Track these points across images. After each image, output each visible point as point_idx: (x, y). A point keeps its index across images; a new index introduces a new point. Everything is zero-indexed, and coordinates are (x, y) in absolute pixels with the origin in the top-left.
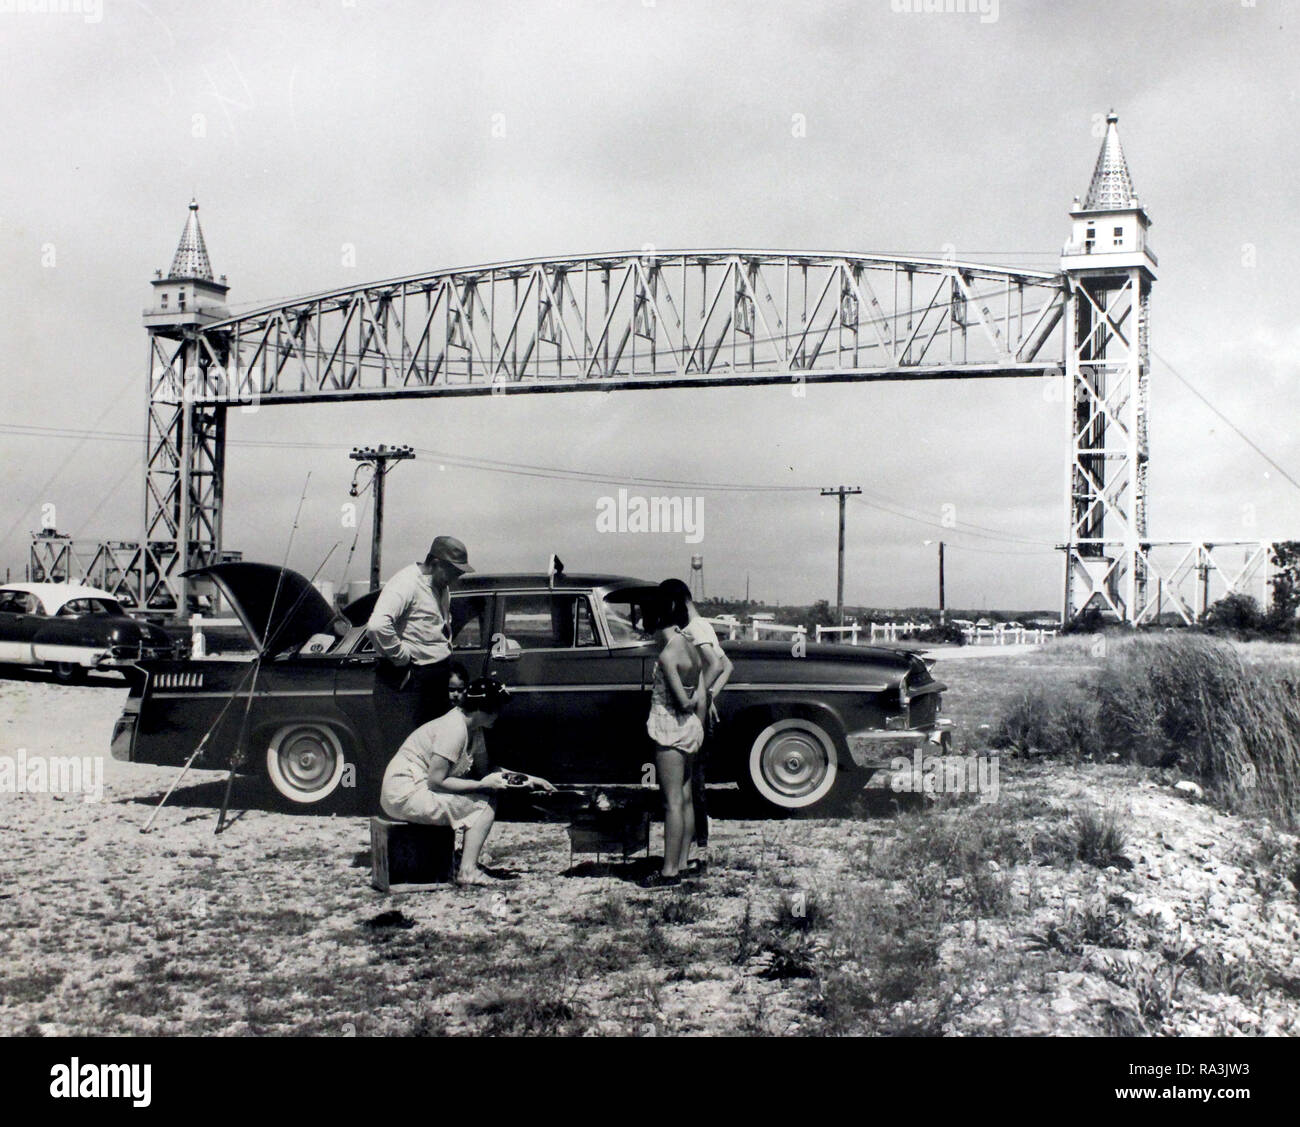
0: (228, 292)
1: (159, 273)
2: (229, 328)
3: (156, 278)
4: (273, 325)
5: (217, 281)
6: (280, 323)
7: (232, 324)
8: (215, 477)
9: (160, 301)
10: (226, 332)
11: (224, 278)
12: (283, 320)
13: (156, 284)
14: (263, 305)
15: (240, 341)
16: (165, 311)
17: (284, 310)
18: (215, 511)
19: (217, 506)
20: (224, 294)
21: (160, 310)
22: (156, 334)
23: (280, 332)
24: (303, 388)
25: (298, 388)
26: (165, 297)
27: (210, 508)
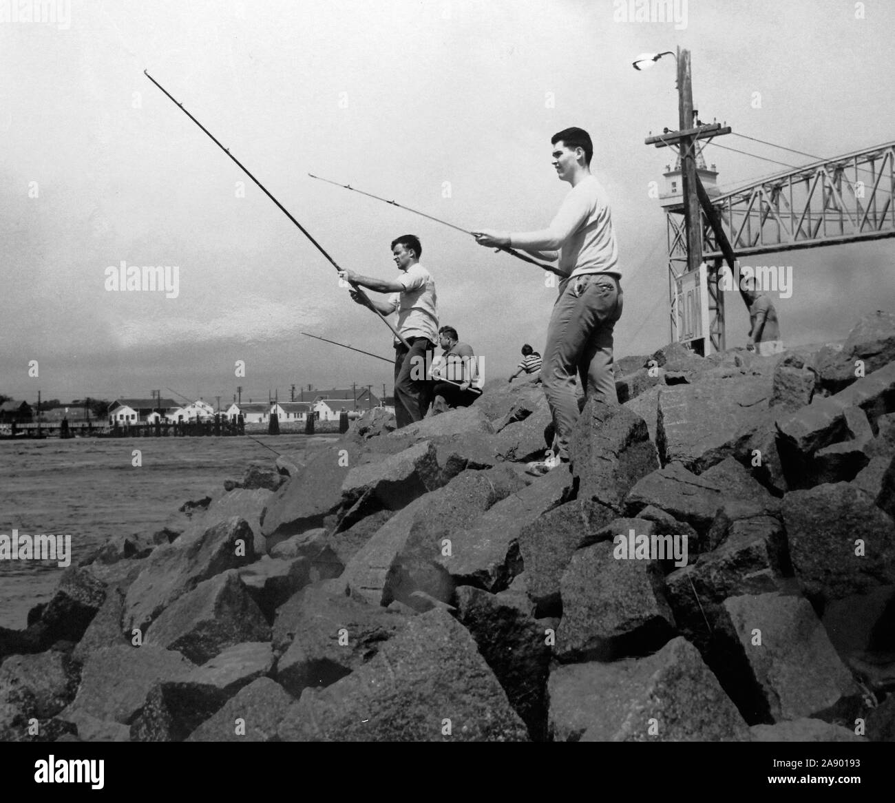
0: (718, 176)
1: (668, 167)
2: (722, 202)
3: (666, 171)
4: (756, 196)
5: (709, 169)
6: (761, 194)
7: (723, 199)
8: (718, 310)
9: (671, 188)
10: (719, 205)
11: (714, 166)
12: (763, 192)
13: (667, 175)
14: (748, 183)
15: (731, 210)
16: (675, 194)
17: (763, 185)
18: (720, 335)
19: (721, 331)
20: (715, 178)
21: (671, 194)
22: (670, 211)
23: (762, 201)
24: (779, 241)
25: (775, 240)
26: (674, 184)
27: (715, 333)
